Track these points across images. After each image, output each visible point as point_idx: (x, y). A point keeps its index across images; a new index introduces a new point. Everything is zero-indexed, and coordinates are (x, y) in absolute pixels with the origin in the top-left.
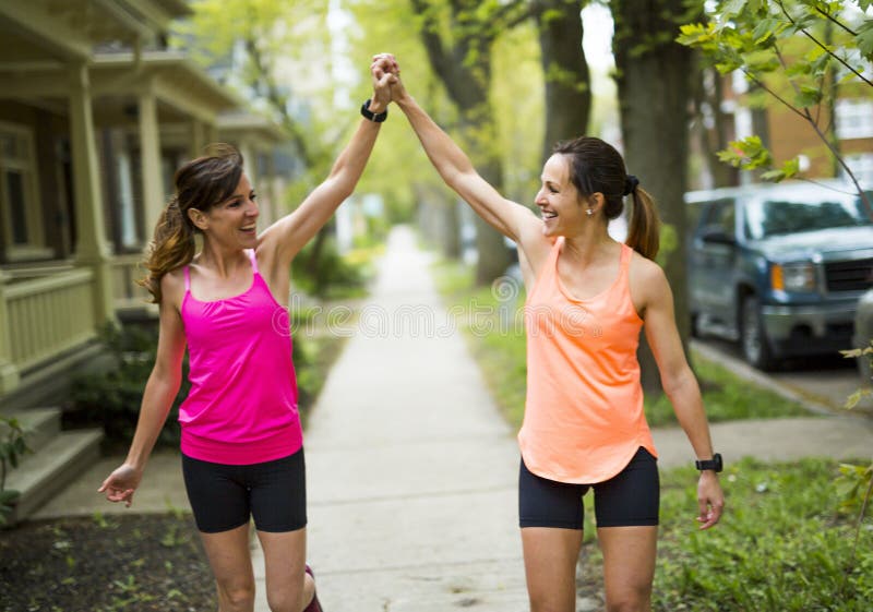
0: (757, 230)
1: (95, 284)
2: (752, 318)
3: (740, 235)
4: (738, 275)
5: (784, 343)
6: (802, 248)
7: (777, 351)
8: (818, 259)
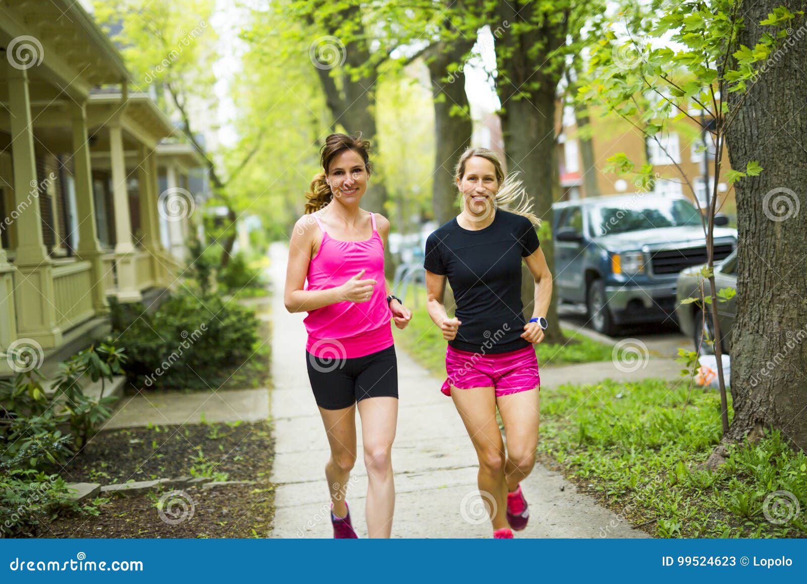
0: (598, 231)
1: (93, 272)
2: (598, 295)
3: (586, 234)
4: (586, 264)
5: (622, 313)
6: (635, 242)
7: (616, 320)
8: (646, 249)
